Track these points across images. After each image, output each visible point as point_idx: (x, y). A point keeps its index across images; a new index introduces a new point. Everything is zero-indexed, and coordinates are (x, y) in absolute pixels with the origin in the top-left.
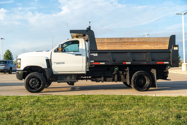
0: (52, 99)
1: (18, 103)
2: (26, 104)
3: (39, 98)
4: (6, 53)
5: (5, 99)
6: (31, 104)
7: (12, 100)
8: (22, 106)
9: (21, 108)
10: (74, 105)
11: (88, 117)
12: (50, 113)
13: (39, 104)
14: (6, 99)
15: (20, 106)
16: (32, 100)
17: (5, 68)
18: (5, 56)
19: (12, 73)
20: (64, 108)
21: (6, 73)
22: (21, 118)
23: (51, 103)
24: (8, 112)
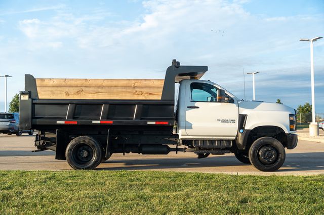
0: (74, 176)
1: (22, 180)
2: (34, 181)
3: (54, 174)
4: (14, 100)
5: (3, 175)
6: (41, 182)
7: (15, 176)
8: (27, 184)
9: (25, 187)
10: (103, 184)
11: (117, 199)
12: (65, 194)
13: (53, 182)
14: (6, 175)
15: (24, 185)
16: (43, 177)
17: (11, 127)
18: (12, 105)
19: (23, 134)
20: (88, 187)
21: (13, 135)
22: (22, 199)
23: (71, 181)
24: (6, 191)
